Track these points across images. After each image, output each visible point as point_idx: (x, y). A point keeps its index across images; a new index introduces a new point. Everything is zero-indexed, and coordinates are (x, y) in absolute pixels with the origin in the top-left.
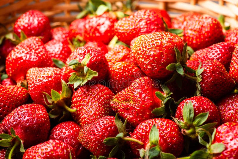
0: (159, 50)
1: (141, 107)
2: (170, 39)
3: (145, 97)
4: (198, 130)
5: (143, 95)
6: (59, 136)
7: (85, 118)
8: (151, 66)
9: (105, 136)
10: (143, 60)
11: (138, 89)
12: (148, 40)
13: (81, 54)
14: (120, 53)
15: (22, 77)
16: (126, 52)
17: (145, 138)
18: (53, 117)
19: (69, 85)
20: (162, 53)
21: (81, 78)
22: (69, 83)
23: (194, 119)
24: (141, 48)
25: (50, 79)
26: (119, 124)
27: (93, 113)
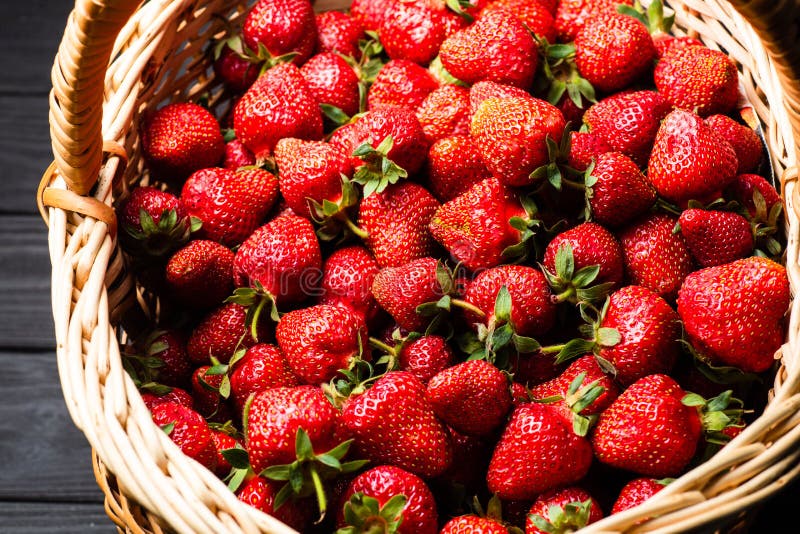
0: (519, 143)
1: (483, 243)
2: (539, 121)
3: (491, 225)
4: (581, 294)
5: (488, 221)
6: (338, 283)
7: (383, 252)
8: (503, 168)
9: (418, 300)
10: (489, 156)
11: (479, 208)
12: (499, 121)
13: (376, 130)
14: (449, 107)
15: (266, 151)
16: (461, 106)
17: (488, 304)
18: (326, 238)
19: (356, 184)
20: (524, 149)
21: (376, 176)
22: (354, 180)
23: (575, 275)
24: (487, 132)
25: (320, 175)
26: (443, 277)
27: (398, 244)
